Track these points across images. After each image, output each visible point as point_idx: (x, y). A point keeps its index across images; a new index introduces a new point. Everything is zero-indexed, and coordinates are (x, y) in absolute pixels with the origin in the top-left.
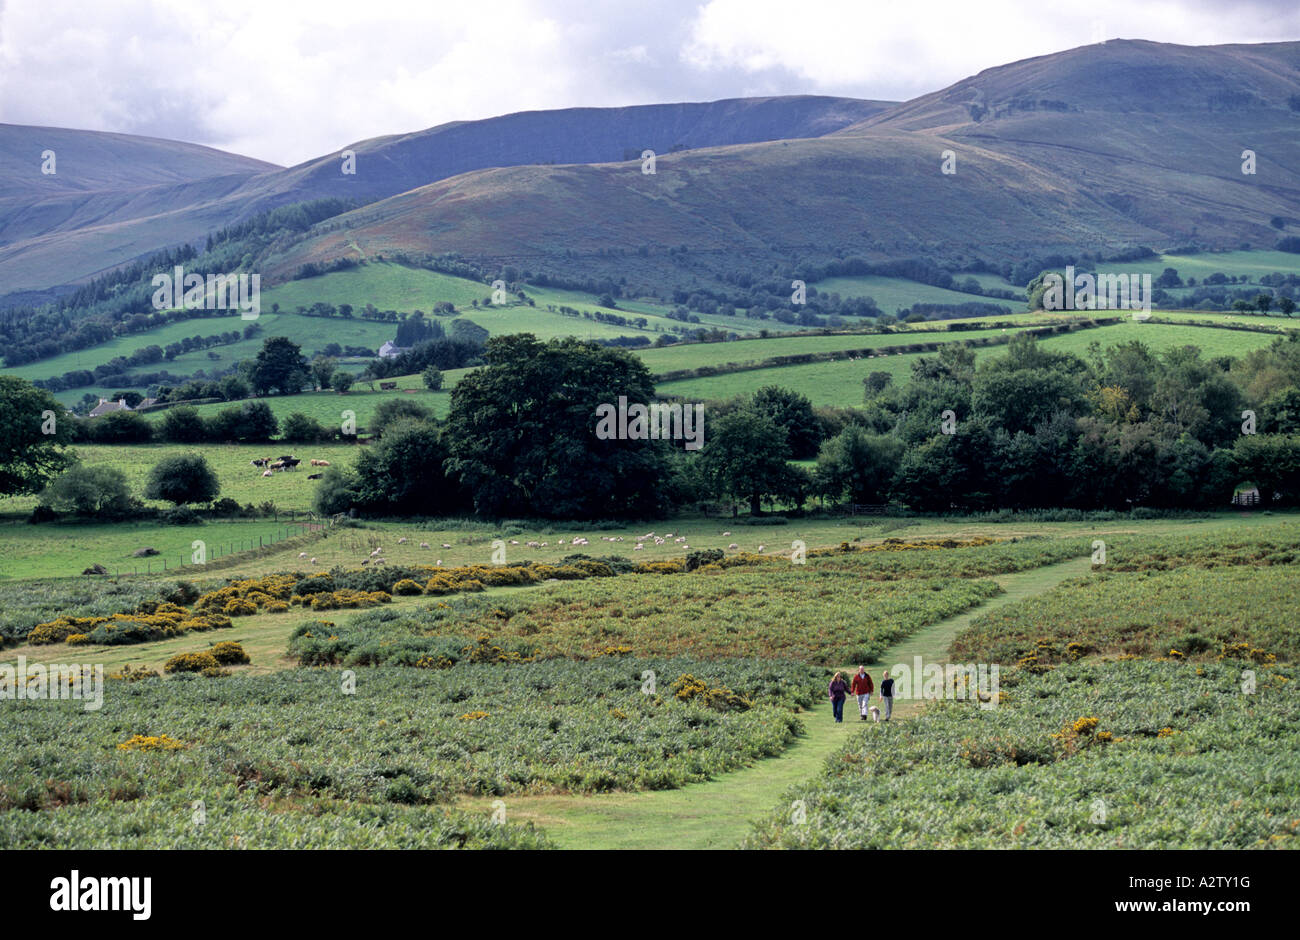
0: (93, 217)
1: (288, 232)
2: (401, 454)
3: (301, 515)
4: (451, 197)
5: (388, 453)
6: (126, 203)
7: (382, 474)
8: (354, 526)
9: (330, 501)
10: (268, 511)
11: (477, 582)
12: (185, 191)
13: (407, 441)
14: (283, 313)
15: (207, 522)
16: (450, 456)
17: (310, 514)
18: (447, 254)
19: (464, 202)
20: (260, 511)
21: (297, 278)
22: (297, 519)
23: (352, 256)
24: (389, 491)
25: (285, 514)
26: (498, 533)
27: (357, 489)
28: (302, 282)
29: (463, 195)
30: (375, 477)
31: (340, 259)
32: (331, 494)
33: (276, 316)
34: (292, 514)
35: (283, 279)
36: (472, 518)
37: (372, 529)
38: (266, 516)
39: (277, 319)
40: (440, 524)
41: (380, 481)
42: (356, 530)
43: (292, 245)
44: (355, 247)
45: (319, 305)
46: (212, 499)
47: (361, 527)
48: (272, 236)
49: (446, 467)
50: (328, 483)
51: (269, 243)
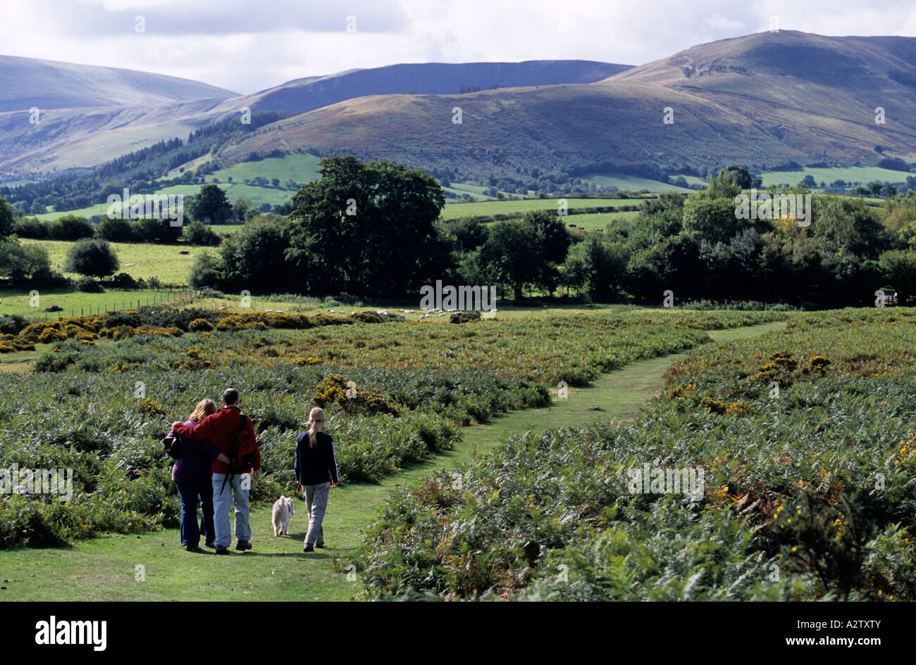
0: (124, 122)
1: (241, 132)
2: (253, 244)
3: (178, 287)
4: (346, 113)
5: (245, 243)
6: (144, 114)
7: (239, 259)
8: (216, 296)
9: (200, 278)
10: (155, 284)
11: (262, 323)
12: (182, 108)
13: (258, 234)
14: (235, 184)
15: (107, 290)
16: (290, 246)
17: (184, 287)
18: (343, 148)
19: (355, 116)
20: (148, 283)
21: (245, 161)
22: (173, 290)
23: (281, 148)
24: (243, 271)
25: (167, 286)
26: (322, 305)
27: (221, 270)
28: (248, 163)
29: (354, 111)
30: (234, 262)
31: (273, 150)
32: (201, 272)
33: (230, 185)
34: (171, 287)
35: (237, 162)
36: (305, 294)
37: (229, 299)
38: (152, 288)
39: (230, 187)
40: (280, 297)
41: (238, 264)
42: (215, 299)
43: (243, 140)
44: (283, 142)
45: (258, 178)
46: (113, 273)
47: (221, 298)
48: (232, 134)
49: (286, 254)
50: (199, 264)
51: (228, 138)
